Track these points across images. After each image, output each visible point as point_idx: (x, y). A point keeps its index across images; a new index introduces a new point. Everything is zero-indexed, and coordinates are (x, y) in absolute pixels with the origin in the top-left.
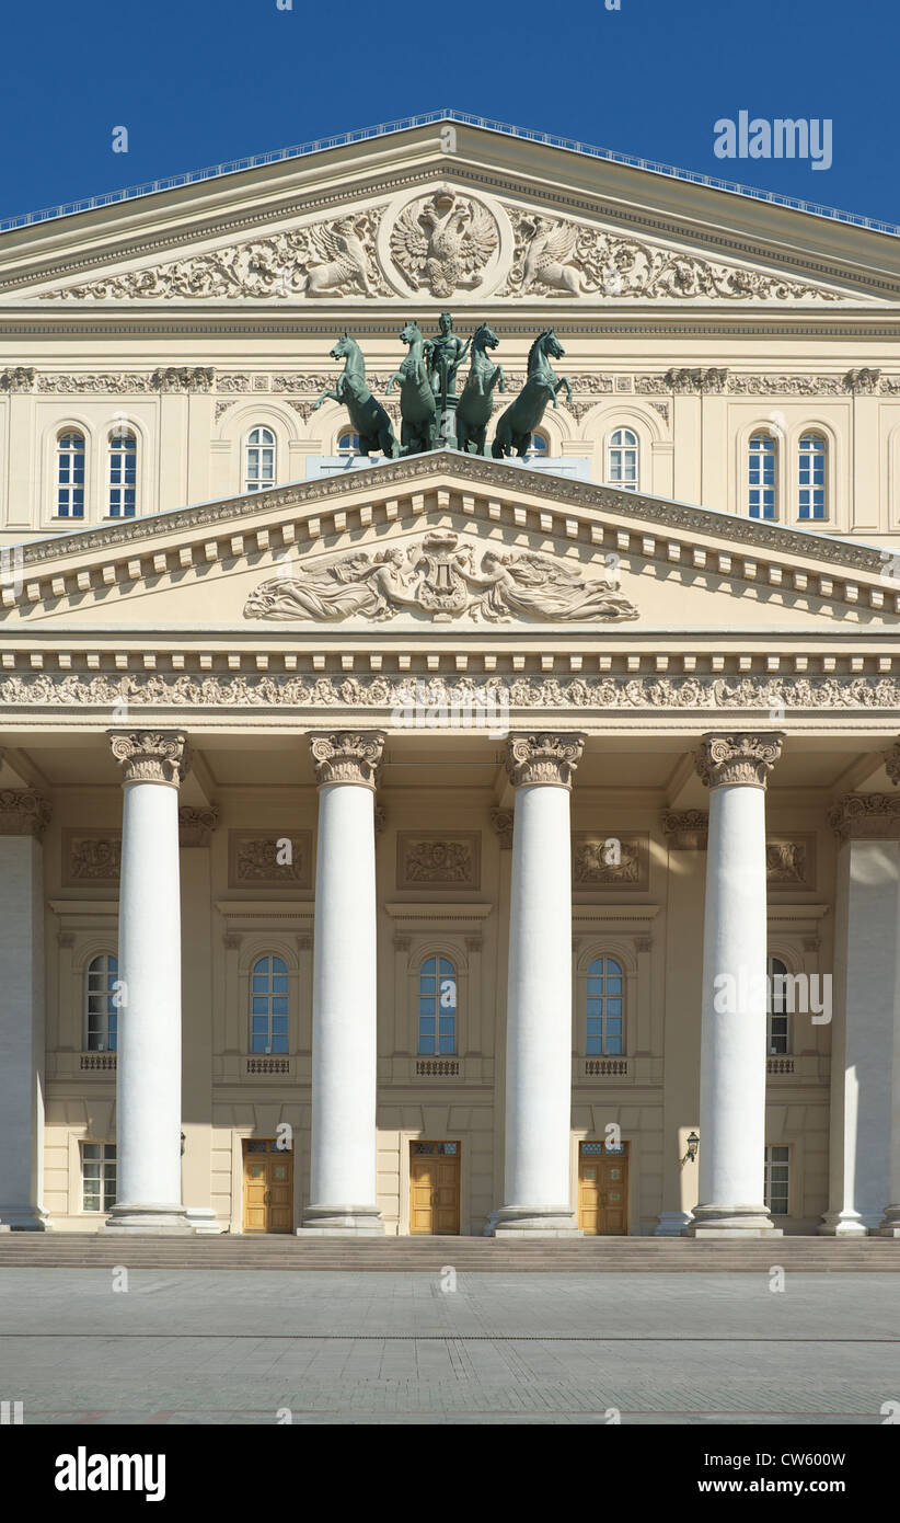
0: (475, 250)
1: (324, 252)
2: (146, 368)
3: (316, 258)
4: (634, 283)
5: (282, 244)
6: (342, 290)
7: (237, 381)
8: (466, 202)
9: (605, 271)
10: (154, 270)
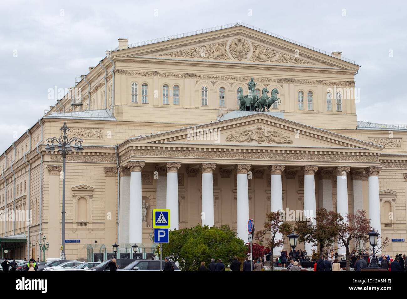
0: (246, 51)
1: (216, 49)
2: (181, 73)
3: (215, 51)
4: (276, 60)
5: (208, 47)
6: (220, 58)
7: (200, 77)
8: (244, 40)
9: (271, 57)
10: (182, 51)
